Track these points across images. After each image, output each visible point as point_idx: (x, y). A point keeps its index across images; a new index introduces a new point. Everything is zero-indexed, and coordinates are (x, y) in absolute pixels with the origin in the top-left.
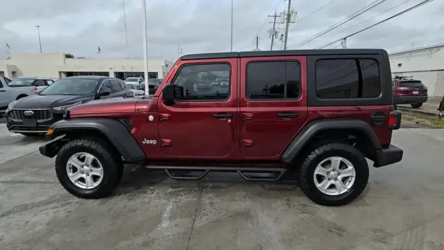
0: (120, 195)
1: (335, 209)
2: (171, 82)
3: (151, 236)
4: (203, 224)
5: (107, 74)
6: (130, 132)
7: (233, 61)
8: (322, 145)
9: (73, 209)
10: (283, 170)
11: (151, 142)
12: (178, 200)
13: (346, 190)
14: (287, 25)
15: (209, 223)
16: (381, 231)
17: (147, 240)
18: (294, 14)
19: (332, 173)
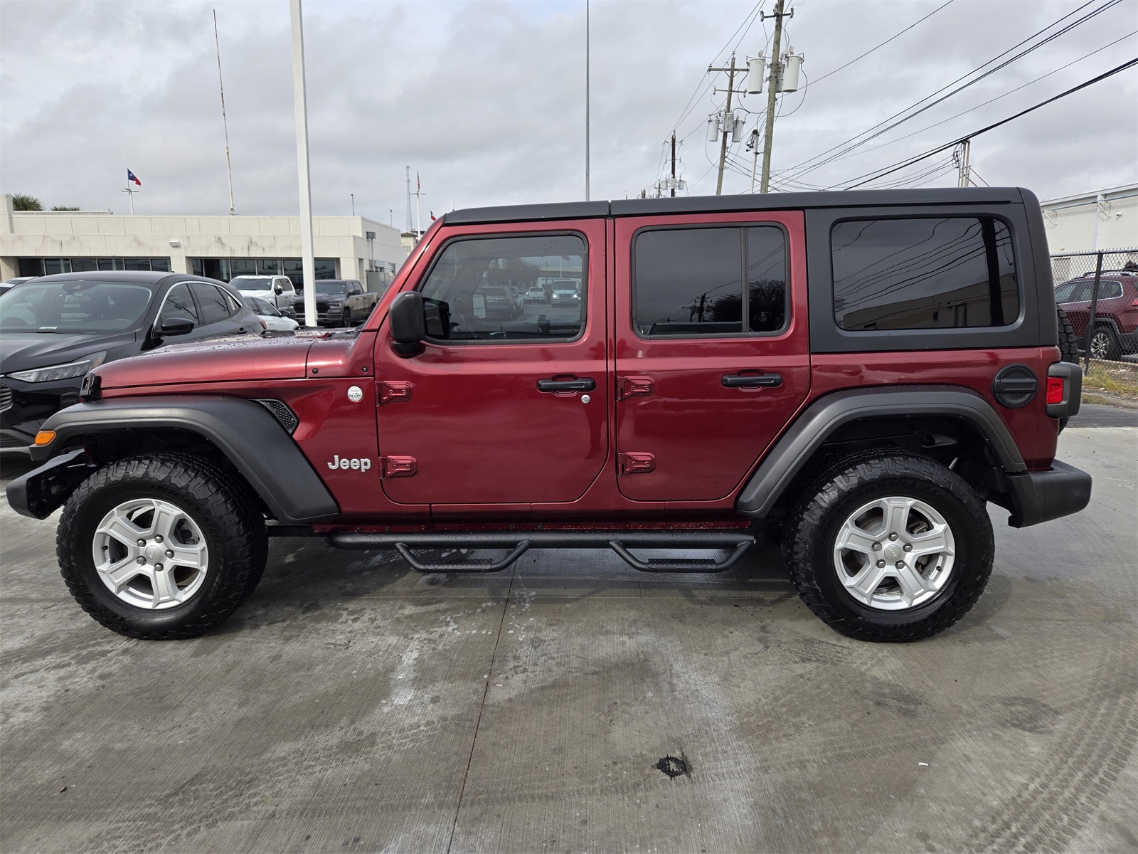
0: (256, 627)
1: (901, 648)
2: (415, 289)
3: (365, 727)
4: (513, 693)
5: (162, 264)
6: (291, 436)
7: (593, 228)
8: (853, 465)
9: (115, 668)
10: (745, 540)
11: (355, 464)
12: (435, 636)
13: (929, 595)
14: (772, 100)
15: (531, 691)
16: (1027, 701)
17: (351, 737)
18: (793, 62)
19: (887, 545)
